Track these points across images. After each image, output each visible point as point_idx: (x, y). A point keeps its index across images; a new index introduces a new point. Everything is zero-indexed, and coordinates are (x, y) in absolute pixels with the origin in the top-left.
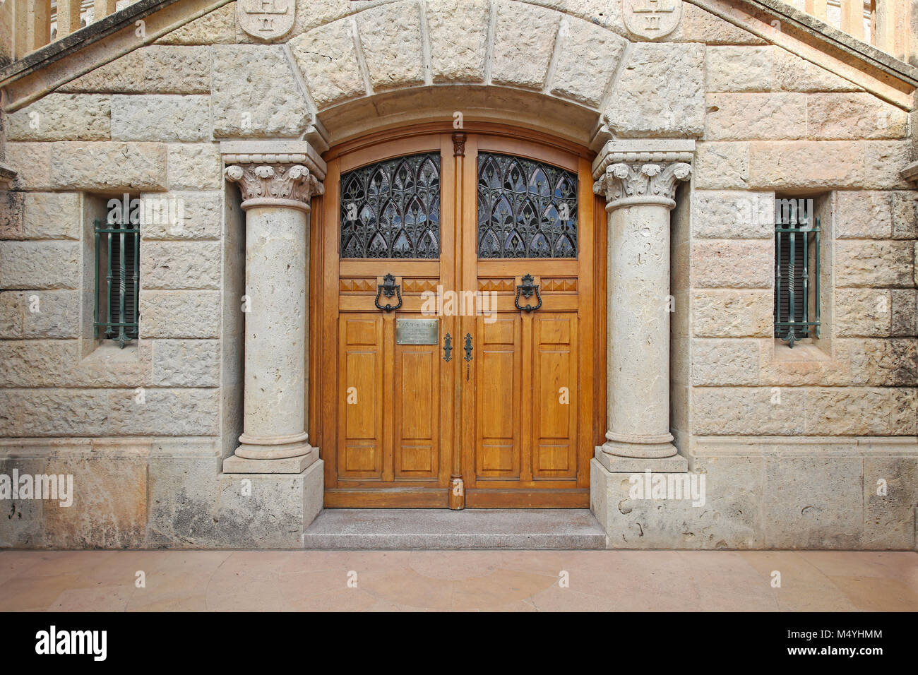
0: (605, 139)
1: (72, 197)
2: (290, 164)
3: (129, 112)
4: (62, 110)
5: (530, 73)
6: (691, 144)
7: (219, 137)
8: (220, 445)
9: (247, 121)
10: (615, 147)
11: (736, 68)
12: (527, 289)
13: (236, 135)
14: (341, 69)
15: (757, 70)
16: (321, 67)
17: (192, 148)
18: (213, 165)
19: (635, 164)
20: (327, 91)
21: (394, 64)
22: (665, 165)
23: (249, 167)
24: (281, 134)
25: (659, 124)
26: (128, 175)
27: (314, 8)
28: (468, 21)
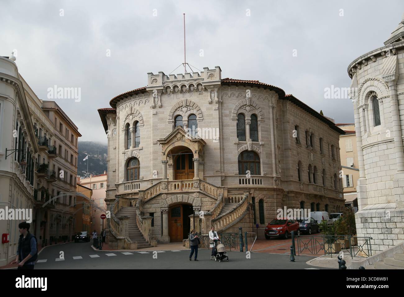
1: (149, 214)
2: (166, 210)
3: (153, 206)
4: (148, 206)
5: (186, 201)
6: (200, 207)
7: (161, 208)
8: (161, 235)
9: (163, 206)
10: (194, 207)
11: (204, 200)
13: (162, 208)
14: (171, 202)
15: (206, 200)
16: (169, 201)
17: (158, 209)
18: (160, 210)
19: (195, 209)
21: (175, 201)
22: (198, 209)
23: (163, 210)
24: (166, 207)
25: (197, 205)
26: (153, 211)
27: (168, 196)
28: (181, 197)
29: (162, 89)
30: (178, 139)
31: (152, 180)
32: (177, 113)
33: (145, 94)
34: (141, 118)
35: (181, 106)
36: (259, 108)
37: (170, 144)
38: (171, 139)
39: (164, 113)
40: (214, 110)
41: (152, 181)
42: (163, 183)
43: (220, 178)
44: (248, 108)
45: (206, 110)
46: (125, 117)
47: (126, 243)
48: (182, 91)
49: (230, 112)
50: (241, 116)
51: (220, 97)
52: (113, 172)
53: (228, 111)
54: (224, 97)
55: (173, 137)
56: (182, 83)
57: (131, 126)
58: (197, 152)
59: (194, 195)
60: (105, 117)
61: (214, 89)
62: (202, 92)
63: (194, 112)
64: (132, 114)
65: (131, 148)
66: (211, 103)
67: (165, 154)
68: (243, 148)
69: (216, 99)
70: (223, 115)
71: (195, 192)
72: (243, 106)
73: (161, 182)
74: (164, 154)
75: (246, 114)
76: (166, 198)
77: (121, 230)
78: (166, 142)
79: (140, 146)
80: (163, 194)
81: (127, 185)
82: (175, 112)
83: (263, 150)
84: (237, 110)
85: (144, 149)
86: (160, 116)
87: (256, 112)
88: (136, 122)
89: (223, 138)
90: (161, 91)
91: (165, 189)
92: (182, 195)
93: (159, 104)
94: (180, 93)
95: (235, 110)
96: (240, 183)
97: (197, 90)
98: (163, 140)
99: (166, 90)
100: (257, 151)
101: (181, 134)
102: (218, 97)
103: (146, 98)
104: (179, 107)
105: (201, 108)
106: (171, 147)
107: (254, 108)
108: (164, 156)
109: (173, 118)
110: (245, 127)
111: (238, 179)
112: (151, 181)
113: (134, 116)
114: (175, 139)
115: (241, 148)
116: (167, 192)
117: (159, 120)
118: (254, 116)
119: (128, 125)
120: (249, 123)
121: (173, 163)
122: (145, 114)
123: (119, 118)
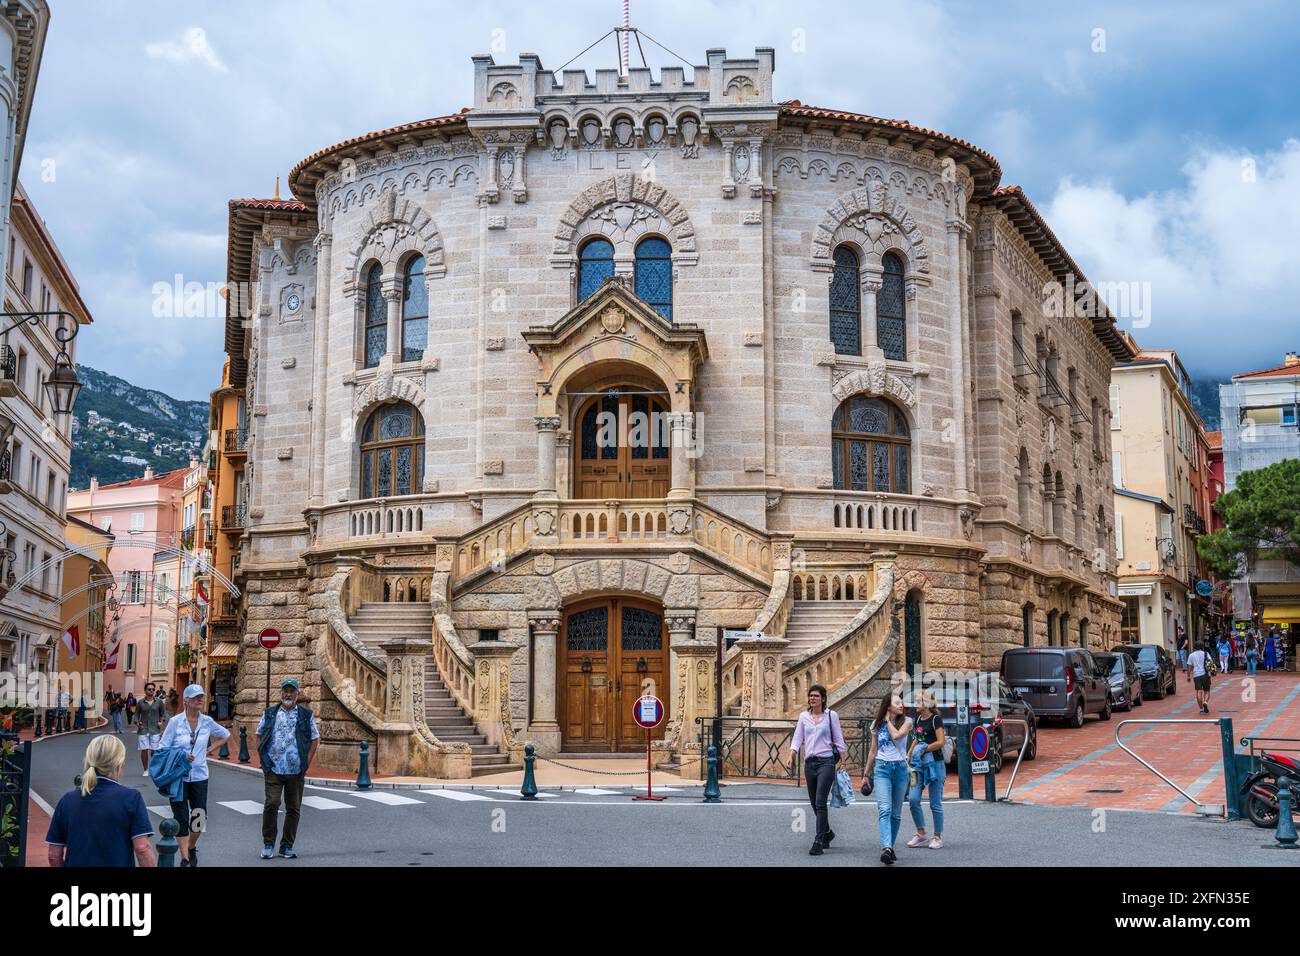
0: (666, 609)
1: (475, 631)
2: (552, 619)
3: (496, 601)
4: (472, 600)
5: (638, 587)
6: (693, 612)
7: (528, 610)
8: (527, 721)
10: (667, 613)
11: (711, 583)
12: (642, 663)
13: (533, 609)
14: (571, 586)
15: (718, 584)
16: (563, 585)
17: (517, 613)
18: (525, 619)
19: (675, 619)
20: (565, 594)
21: (589, 584)
22: (685, 619)
23: (538, 620)
24: (550, 609)
25: (682, 605)
26: (495, 624)
27: (561, 563)
28: (615, 569)
29: (535, 128)
30: (606, 331)
31: (477, 498)
32: (592, 227)
33: (457, 142)
34: (434, 243)
35: (610, 202)
36: (914, 228)
37: (574, 348)
38: (580, 328)
39: (534, 226)
40: (745, 224)
41: (480, 501)
42: (542, 508)
43: (761, 500)
44: (874, 227)
45: (710, 222)
46: (363, 235)
47: (416, 748)
48: (612, 143)
49: (806, 237)
50: (847, 256)
51: (769, 174)
52: (282, 459)
53: (799, 232)
54: (783, 174)
55: (588, 323)
56: (616, 106)
57: (389, 274)
58: (686, 388)
59: (672, 562)
60: (251, 234)
61: (747, 139)
62: (695, 150)
63: (662, 227)
64: (394, 225)
65: (387, 363)
66: (730, 195)
67: (551, 391)
68: (855, 380)
69: (756, 180)
70: (779, 244)
71: (673, 552)
72: (855, 215)
73: (530, 505)
74: (547, 392)
75: (867, 247)
76: (549, 570)
77: (396, 697)
78: (557, 342)
79: (427, 360)
80: (538, 553)
81: (366, 516)
82: (581, 222)
83: (923, 395)
84: (833, 228)
85: (443, 371)
86: (521, 235)
87: (902, 244)
88: (411, 259)
89: (775, 339)
90: (530, 133)
91: (548, 534)
92: (618, 561)
93: (519, 186)
94: (603, 148)
95: (826, 229)
96: (837, 524)
97: (676, 139)
98: (547, 331)
99: (550, 131)
100: (902, 396)
101: (621, 310)
102: (762, 173)
103: (461, 162)
104: (600, 206)
105: (691, 213)
106: (577, 364)
107: (894, 227)
108: (547, 397)
109: (575, 248)
110: (858, 299)
111: (831, 504)
112: (476, 501)
113: (403, 232)
114: (595, 332)
115: (845, 382)
116: (556, 547)
117: (512, 253)
118: (894, 261)
119: (374, 268)
120: (875, 285)
121: (569, 429)
122: (454, 224)
123: (331, 240)
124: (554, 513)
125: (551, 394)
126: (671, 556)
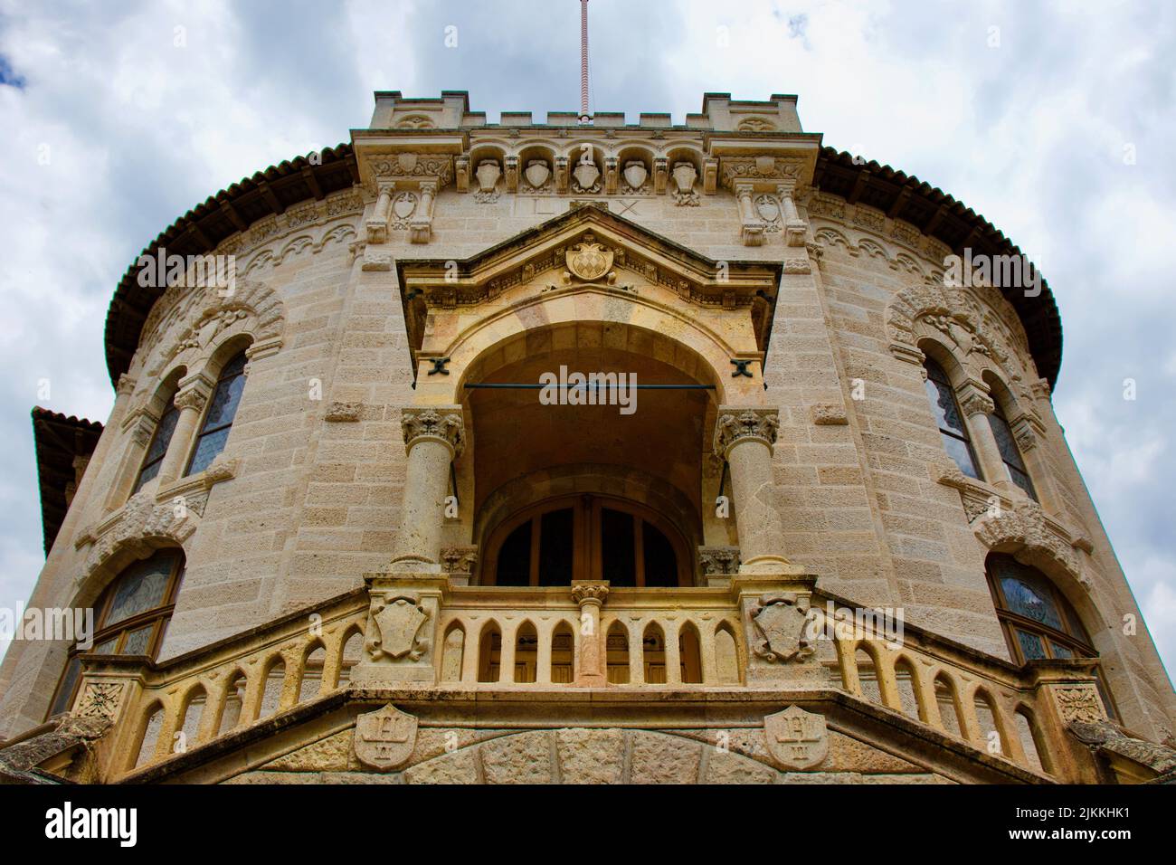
27: (436, 738)
28: (602, 753)
29: (453, 153)
30: (574, 278)
34: (272, 313)
37: (503, 303)
44: (961, 335)
46: (173, 344)
49: (875, 315)
53: (864, 310)
54: (824, 245)
55: (537, 262)
56: (577, 140)
57: (195, 374)
58: (755, 369)
61: (772, 183)
62: (693, 198)
64: (219, 314)
65: (151, 487)
66: (757, 239)
68: (998, 520)
69: (795, 221)
70: (838, 316)
71: (775, 705)
72: (935, 311)
73: (365, 592)
74: (440, 368)
75: (957, 353)
76: (398, 754)
78: (475, 282)
79: (220, 462)
83: (1095, 578)
84: (911, 316)
87: (999, 371)
90: (445, 161)
91: (404, 656)
92: (613, 730)
93: (421, 218)
95: (902, 313)
99: (475, 170)
100: (1073, 567)
101: (606, 245)
103: (336, 223)
107: (986, 345)
108: (439, 378)
110: (962, 424)
113: (230, 321)
114: (554, 279)
115: (986, 516)
116: (425, 690)
119: (175, 376)
120: (985, 402)
121: (474, 542)
122: (311, 291)
123: (133, 387)
124: (430, 605)
125: (447, 373)
126: (772, 721)
